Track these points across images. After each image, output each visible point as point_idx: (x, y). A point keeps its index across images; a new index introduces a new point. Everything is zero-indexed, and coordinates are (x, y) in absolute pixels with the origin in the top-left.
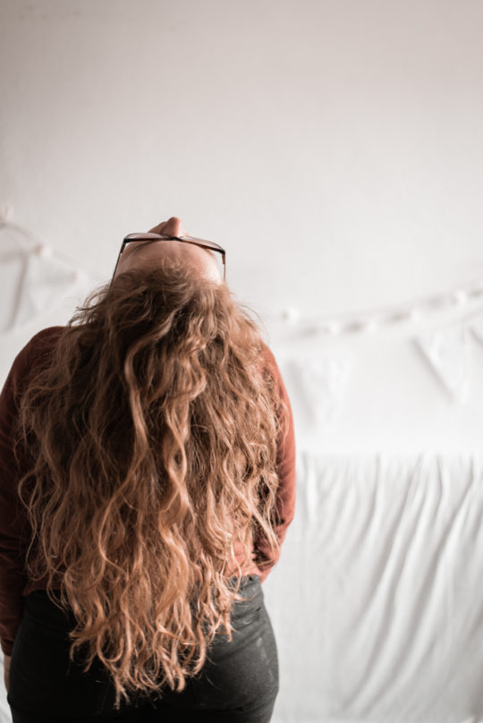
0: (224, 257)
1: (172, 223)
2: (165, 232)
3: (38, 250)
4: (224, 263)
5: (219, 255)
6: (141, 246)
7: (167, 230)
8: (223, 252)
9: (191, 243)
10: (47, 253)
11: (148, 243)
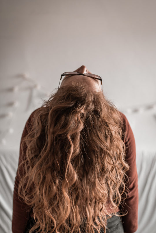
0: (101, 82)
1: (83, 68)
2: (79, 72)
3: (35, 86)
4: (102, 84)
6: (68, 77)
9: (88, 76)
10: (39, 87)
11: (70, 76)
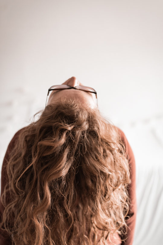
0: (96, 95)
5: (93, 95)
7: (70, 84)
8: (95, 93)
11: (58, 90)
